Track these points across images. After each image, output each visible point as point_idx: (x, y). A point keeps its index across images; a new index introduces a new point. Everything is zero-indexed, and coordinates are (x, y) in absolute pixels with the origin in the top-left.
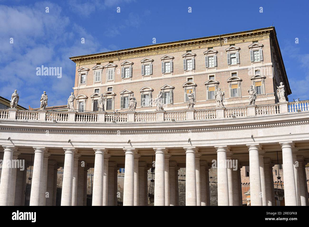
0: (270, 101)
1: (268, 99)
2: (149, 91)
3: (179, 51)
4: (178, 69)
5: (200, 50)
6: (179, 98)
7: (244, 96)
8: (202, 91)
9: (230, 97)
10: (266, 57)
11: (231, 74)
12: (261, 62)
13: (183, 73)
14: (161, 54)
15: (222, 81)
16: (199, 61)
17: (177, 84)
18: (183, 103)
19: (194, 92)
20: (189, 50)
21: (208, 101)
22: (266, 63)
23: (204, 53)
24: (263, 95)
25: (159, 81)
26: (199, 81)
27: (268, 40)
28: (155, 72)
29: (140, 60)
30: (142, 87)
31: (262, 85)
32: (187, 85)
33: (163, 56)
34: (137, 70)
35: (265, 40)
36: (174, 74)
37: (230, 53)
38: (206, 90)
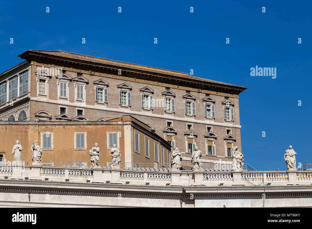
3: (158, 85)
5: (179, 91)
8: (182, 141)
9: (207, 154)
10: (236, 118)
11: (207, 128)
13: (163, 114)
14: (139, 82)
17: (157, 126)
20: (168, 87)
22: (236, 124)
27: (237, 99)
28: (134, 104)
31: (232, 148)
34: (113, 95)
36: (154, 113)
37: (206, 103)
38: (185, 140)
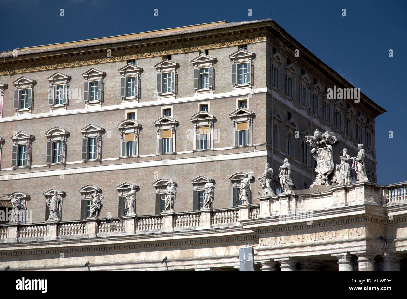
0: (259, 158)
1: (256, 155)
2: (62, 136)
3: (115, 61)
4: (112, 96)
5: (150, 61)
6: (111, 150)
7: (218, 148)
8: (151, 137)
9: (195, 149)
10: (258, 77)
11: (199, 106)
12: (249, 87)
13: (119, 103)
14: (84, 66)
15: (183, 120)
16: (147, 80)
17: (110, 123)
18: (118, 158)
19: (137, 139)
20: (132, 59)
21: (159, 155)
22: (257, 87)
23: (155, 66)
24: (249, 147)
25: (80, 116)
26: (146, 119)
27: (263, 43)
29: (47, 77)
30: (49, 128)
31: (248, 129)
32: (126, 127)
33: (87, 69)
35: (258, 44)
36: (105, 105)
37: (199, 67)
38: (156, 135)
